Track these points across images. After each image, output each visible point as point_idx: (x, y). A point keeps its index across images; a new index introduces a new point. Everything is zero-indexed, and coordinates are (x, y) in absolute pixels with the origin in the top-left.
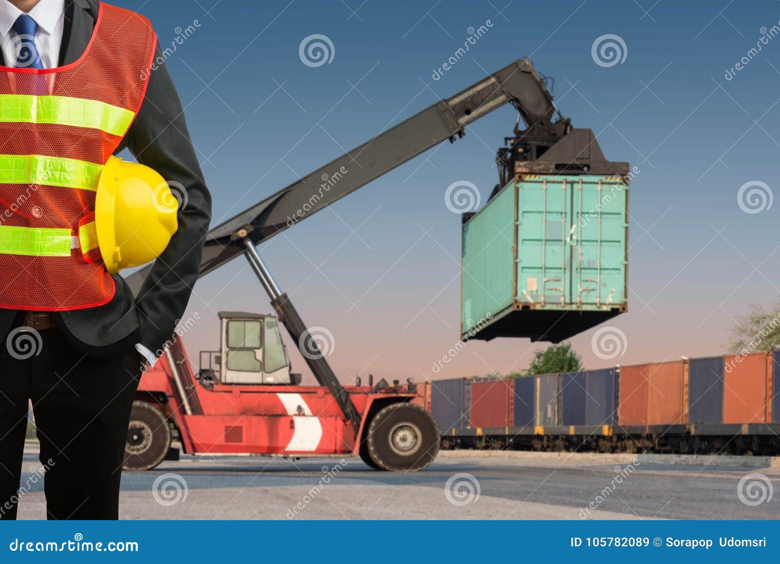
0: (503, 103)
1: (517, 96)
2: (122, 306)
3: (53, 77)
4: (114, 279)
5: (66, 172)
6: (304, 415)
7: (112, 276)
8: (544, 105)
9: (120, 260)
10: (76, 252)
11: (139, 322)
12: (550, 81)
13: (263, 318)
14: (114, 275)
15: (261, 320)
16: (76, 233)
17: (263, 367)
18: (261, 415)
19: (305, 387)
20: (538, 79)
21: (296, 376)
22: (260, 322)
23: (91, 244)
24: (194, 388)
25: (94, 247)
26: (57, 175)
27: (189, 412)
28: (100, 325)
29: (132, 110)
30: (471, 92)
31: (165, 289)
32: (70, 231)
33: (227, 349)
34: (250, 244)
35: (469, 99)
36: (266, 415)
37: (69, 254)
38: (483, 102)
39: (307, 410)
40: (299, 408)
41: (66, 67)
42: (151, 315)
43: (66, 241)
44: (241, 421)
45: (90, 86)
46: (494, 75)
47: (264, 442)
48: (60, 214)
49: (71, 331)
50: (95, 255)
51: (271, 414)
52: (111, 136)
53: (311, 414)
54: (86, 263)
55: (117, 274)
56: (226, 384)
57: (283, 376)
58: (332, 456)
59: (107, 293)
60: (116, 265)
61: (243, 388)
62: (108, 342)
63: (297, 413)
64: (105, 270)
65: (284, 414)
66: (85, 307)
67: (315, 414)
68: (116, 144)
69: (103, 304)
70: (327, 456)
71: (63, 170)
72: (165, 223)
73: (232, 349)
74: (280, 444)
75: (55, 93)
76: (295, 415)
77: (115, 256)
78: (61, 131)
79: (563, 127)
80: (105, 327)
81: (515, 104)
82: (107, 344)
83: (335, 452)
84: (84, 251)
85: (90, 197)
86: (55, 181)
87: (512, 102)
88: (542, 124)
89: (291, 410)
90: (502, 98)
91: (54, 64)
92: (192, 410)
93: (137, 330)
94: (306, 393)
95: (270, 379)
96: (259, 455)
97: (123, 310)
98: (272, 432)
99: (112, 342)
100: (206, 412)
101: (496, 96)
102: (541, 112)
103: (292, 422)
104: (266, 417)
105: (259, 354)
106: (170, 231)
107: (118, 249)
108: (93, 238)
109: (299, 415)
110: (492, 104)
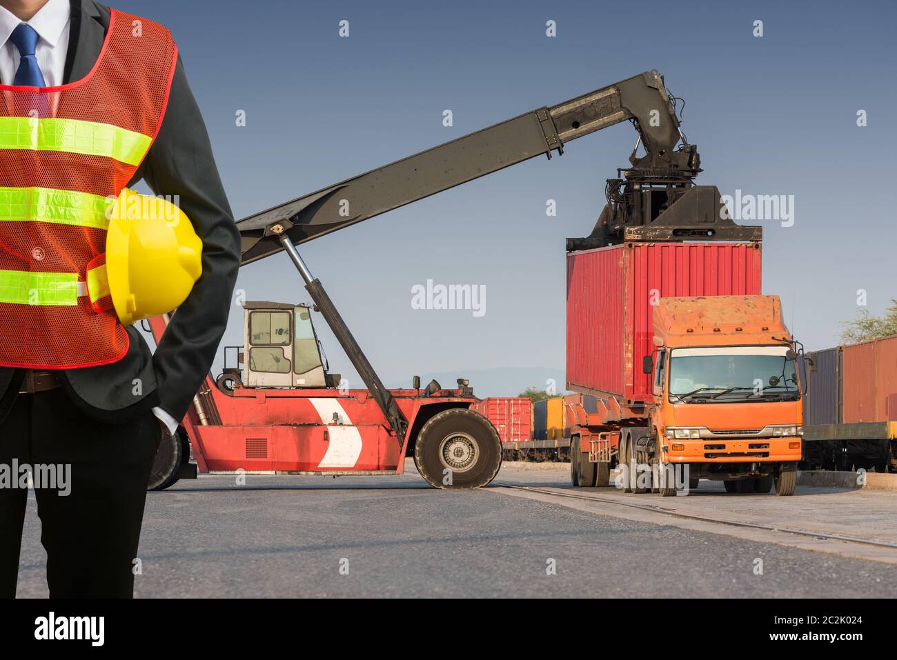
0: (620, 120)
1: (637, 115)
2: (137, 363)
3: (57, 96)
4: (127, 331)
5: (72, 207)
6: (341, 424)
7: (127, 329)
8: (668, 131)
9: (135, 309)
10: (84, 300)
11: (157, 381)
12: (679, 103)
13: (294, 309)
14: (128, 327)
15: (291, 311)
16: (83, 278)
17: (293, 368)
18: (290, 425)
19: (343, 391)
20: (666, 99)
21: (333, 377)
22: (289, 313)
23: (101, 291)
24: (210, 393)
25: (105, 294)
26: (62, 211)
27: (204, 422)
28: (112, 386)
29: (149, 135)
31: (187, 344)
32: (76, 276)
33: (250, 346)
34: (287, 241)
35: (579, 110)
36: (295, 425)
37: (75, 303)
38: (596, 116)
39: (345, 418)
40: (336, 416)
41: (72, 85)
42: (171, 373)
43: (72, 287)
44: (267, 433)
45: (101, 107)
46: (614, 85)
47: (292, 457)
48: (65, 256)
49: (78, 392)
50: (106, 304)
51: (302, 423)
52: (125, 165)
53: (351, 424)
54: (95, 313)
55: (132, 326)
56: (248, 388)
57: (317, 377)
58: (373, 473)
59: (120, 348)
60: (130, 316)
61: (270, 393)
62: (121, 405)
63: (333, 422)
64: (118, 321)
65: (319, 424)
66: (94, 365)
67: (355, 423)
68: (131, 175)
69: (115, 361)
70: (368, 473)
71: (68, 205)
72: (188, 267)
73: (256, 346)
74: (312, 460)
75: (60, 115)
76: (330, 424)
77: (129, 304)
78: (66, 159)
79: (687, 158)
80: (117, 388)
81: (636, 122)
82: (121, 408)
83: (378, 469)
84: (93, 299)
85: (100, 236)
86: (59, 217)
87: (632, 120)
88: (662, 153)
89: (327, 418)
90: (621, 113)
91: (58, 82)
92: (208, 420)
93: (155, 391)
94: (344, 397)
95: (301, 382)
96: (286, 472)
97: (138, 368)
98: (303, 446)
99: (126, 405)
100: (224, 423)
101: (613, 111)
102: (664, 138)
103: (326, 433)
104: (295, 428)
105: (288, 351)
106: (193, 276)
107: (133, 297)
108: (103, 284)
109: (335, 424)
110: (606, 119)
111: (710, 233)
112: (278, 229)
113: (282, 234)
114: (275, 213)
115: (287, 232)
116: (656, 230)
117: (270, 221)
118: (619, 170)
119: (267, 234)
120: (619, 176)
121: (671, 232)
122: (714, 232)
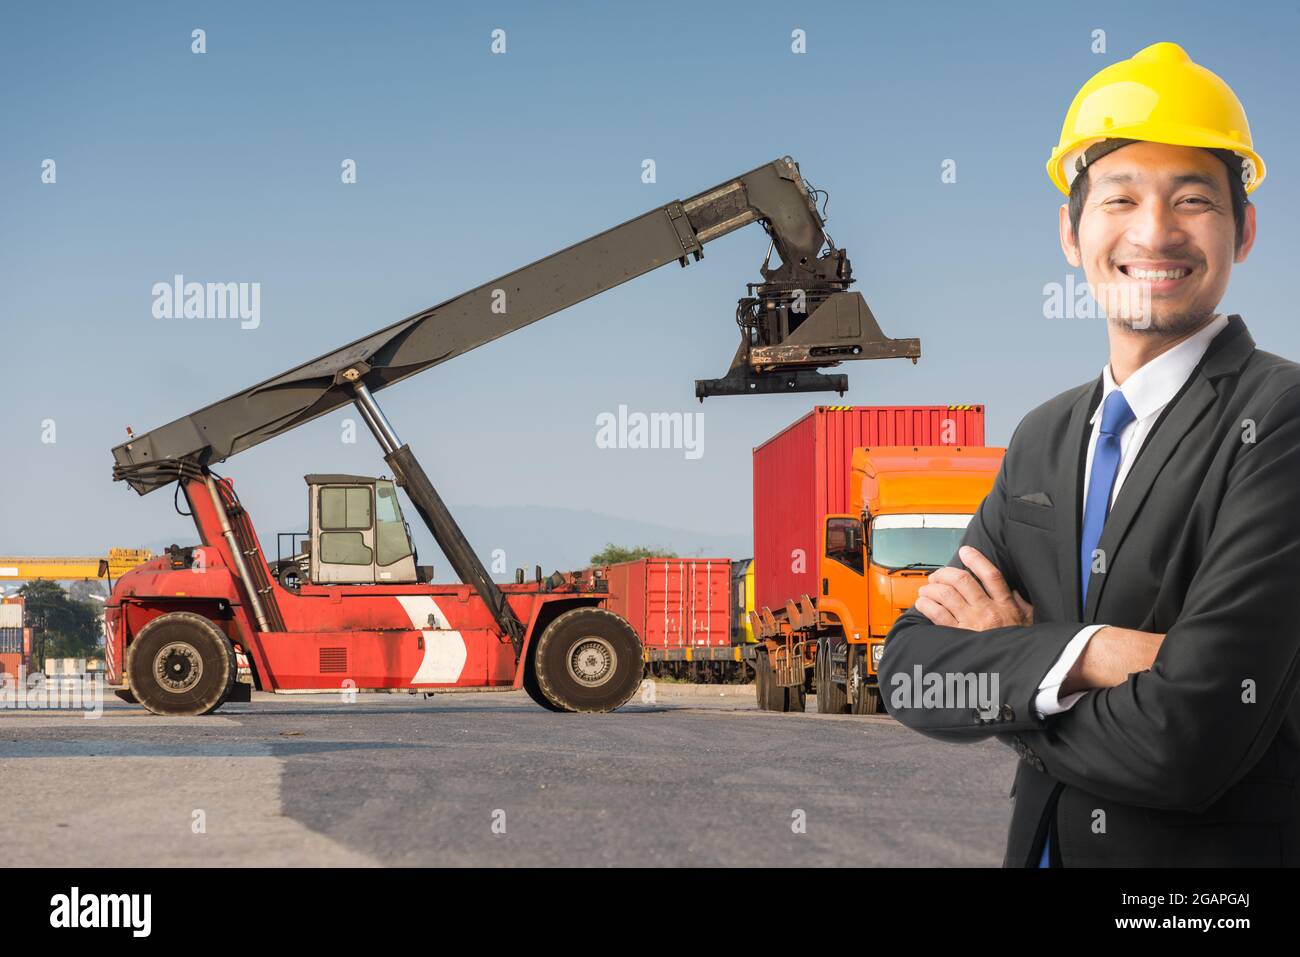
0: (748, 222)
1: (770, 215)
6: (438, 629)
8: (808, 232)
12: (822, 197)
13: (373, 483)
15: (371, 486)
17: (374, 557)
18: (374, 630)
19: (439, 587)
20: (804, 192)
21: (426, 569)
22: (369, 488)
24: (271, 591)
27: (265, 628)
30: (700, 202)
33: (321, 532)
34: (363, 390)
35: (696, 212)
36: (381, 630)
38: (718, 219)
39: (442, 620)
40: (431, 618)
44: (345, 641)
46: (737, 179)
47: (380, 671)
51: (388, 628)
53: (449, 627)
56: (319, 584)
57: (405, 570)
58: (482, 689)
61: (346, 590)
63: (428, 626)
65: (409, 628)
67: (455, 627)
70: (475, 689)
73: (328, 530)
74: (403, 675)
76: (424, 629)
79: (836, 264)
81: (766, 225)
83: (487, 684)
87: (761, 222)
88: (803, 261)
89: (419, 620)
90: (749, 214)
92: (269, 625)
94: (441, 594)
95: (386, 575)
96: (372, 690)
98: (391, 656)
100: (289, 630)
101: (738, 212)
102: (804, 242)
103: (421, 639)
104: (381, 633)
105: (369, 536)
109: (431, 629)
110: (730, 222)
111: (856, 351)
112: (352, 374)
113: (357, 381)
114: (345, 354)
115: (363, 378)
116: (788, 350)
117: (341, 365)
118: (750, 286)
119: (337, 381)
120: (750, 293)
121: (807, 351)
122: (860, 350)
